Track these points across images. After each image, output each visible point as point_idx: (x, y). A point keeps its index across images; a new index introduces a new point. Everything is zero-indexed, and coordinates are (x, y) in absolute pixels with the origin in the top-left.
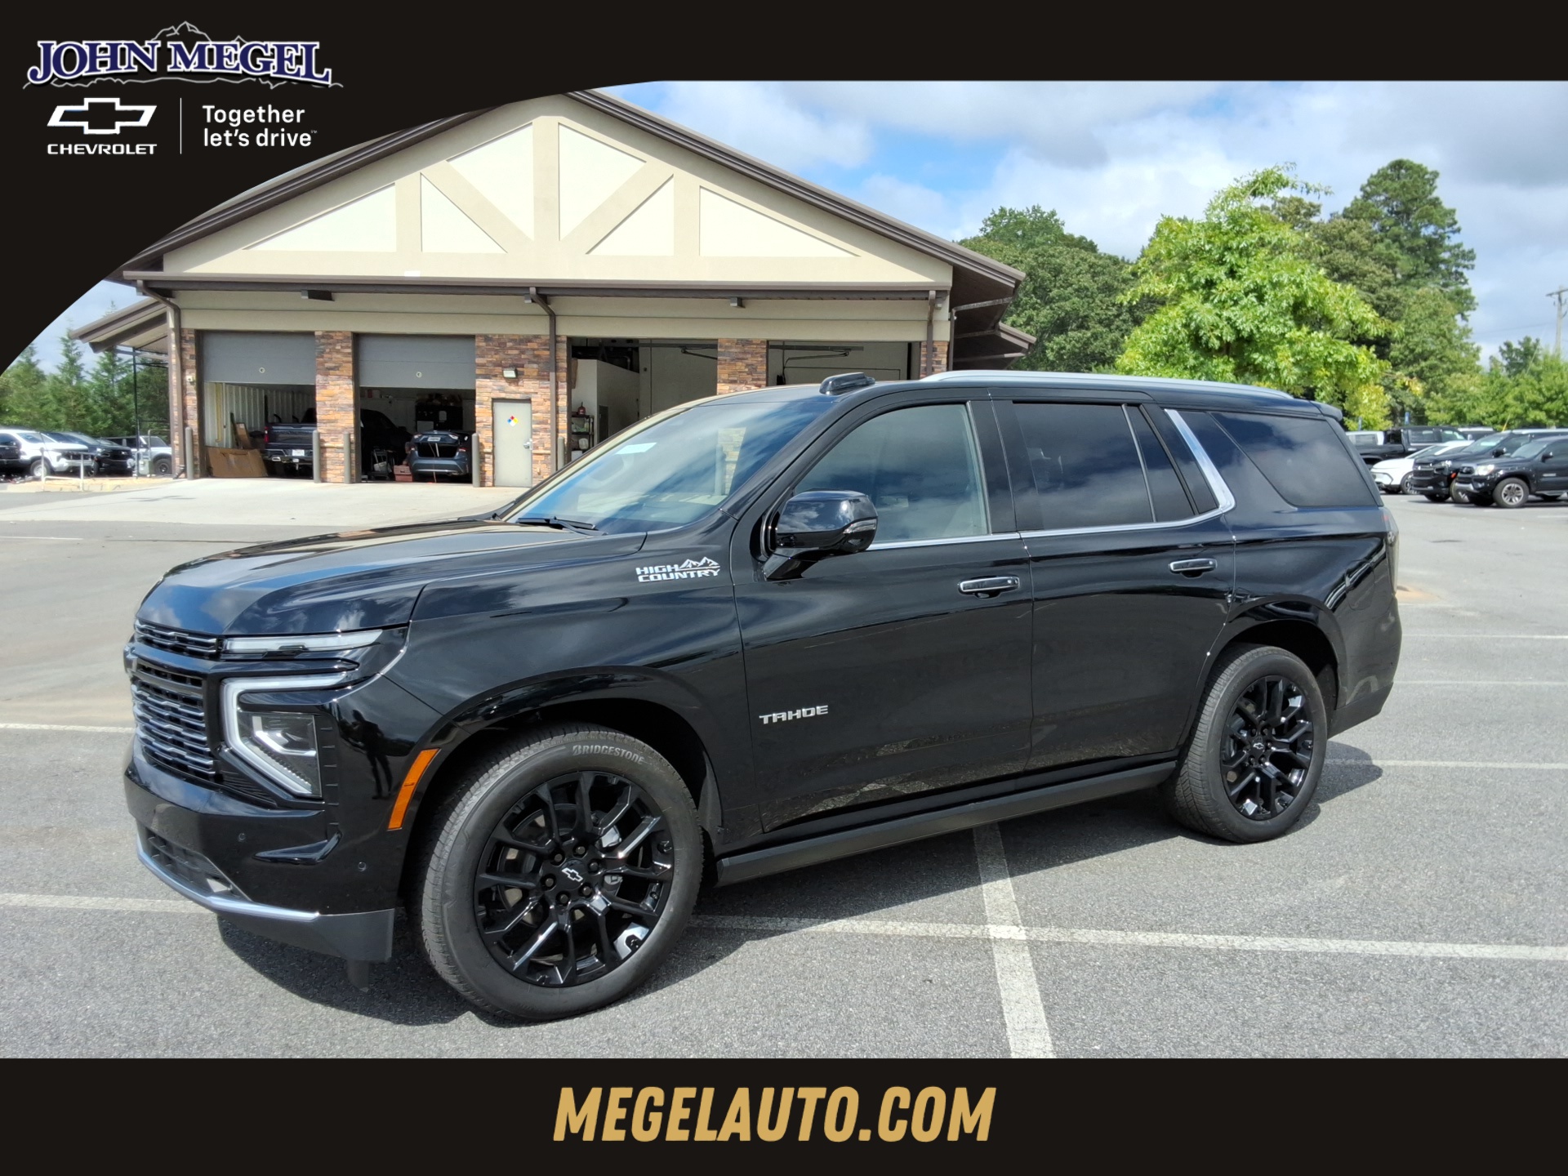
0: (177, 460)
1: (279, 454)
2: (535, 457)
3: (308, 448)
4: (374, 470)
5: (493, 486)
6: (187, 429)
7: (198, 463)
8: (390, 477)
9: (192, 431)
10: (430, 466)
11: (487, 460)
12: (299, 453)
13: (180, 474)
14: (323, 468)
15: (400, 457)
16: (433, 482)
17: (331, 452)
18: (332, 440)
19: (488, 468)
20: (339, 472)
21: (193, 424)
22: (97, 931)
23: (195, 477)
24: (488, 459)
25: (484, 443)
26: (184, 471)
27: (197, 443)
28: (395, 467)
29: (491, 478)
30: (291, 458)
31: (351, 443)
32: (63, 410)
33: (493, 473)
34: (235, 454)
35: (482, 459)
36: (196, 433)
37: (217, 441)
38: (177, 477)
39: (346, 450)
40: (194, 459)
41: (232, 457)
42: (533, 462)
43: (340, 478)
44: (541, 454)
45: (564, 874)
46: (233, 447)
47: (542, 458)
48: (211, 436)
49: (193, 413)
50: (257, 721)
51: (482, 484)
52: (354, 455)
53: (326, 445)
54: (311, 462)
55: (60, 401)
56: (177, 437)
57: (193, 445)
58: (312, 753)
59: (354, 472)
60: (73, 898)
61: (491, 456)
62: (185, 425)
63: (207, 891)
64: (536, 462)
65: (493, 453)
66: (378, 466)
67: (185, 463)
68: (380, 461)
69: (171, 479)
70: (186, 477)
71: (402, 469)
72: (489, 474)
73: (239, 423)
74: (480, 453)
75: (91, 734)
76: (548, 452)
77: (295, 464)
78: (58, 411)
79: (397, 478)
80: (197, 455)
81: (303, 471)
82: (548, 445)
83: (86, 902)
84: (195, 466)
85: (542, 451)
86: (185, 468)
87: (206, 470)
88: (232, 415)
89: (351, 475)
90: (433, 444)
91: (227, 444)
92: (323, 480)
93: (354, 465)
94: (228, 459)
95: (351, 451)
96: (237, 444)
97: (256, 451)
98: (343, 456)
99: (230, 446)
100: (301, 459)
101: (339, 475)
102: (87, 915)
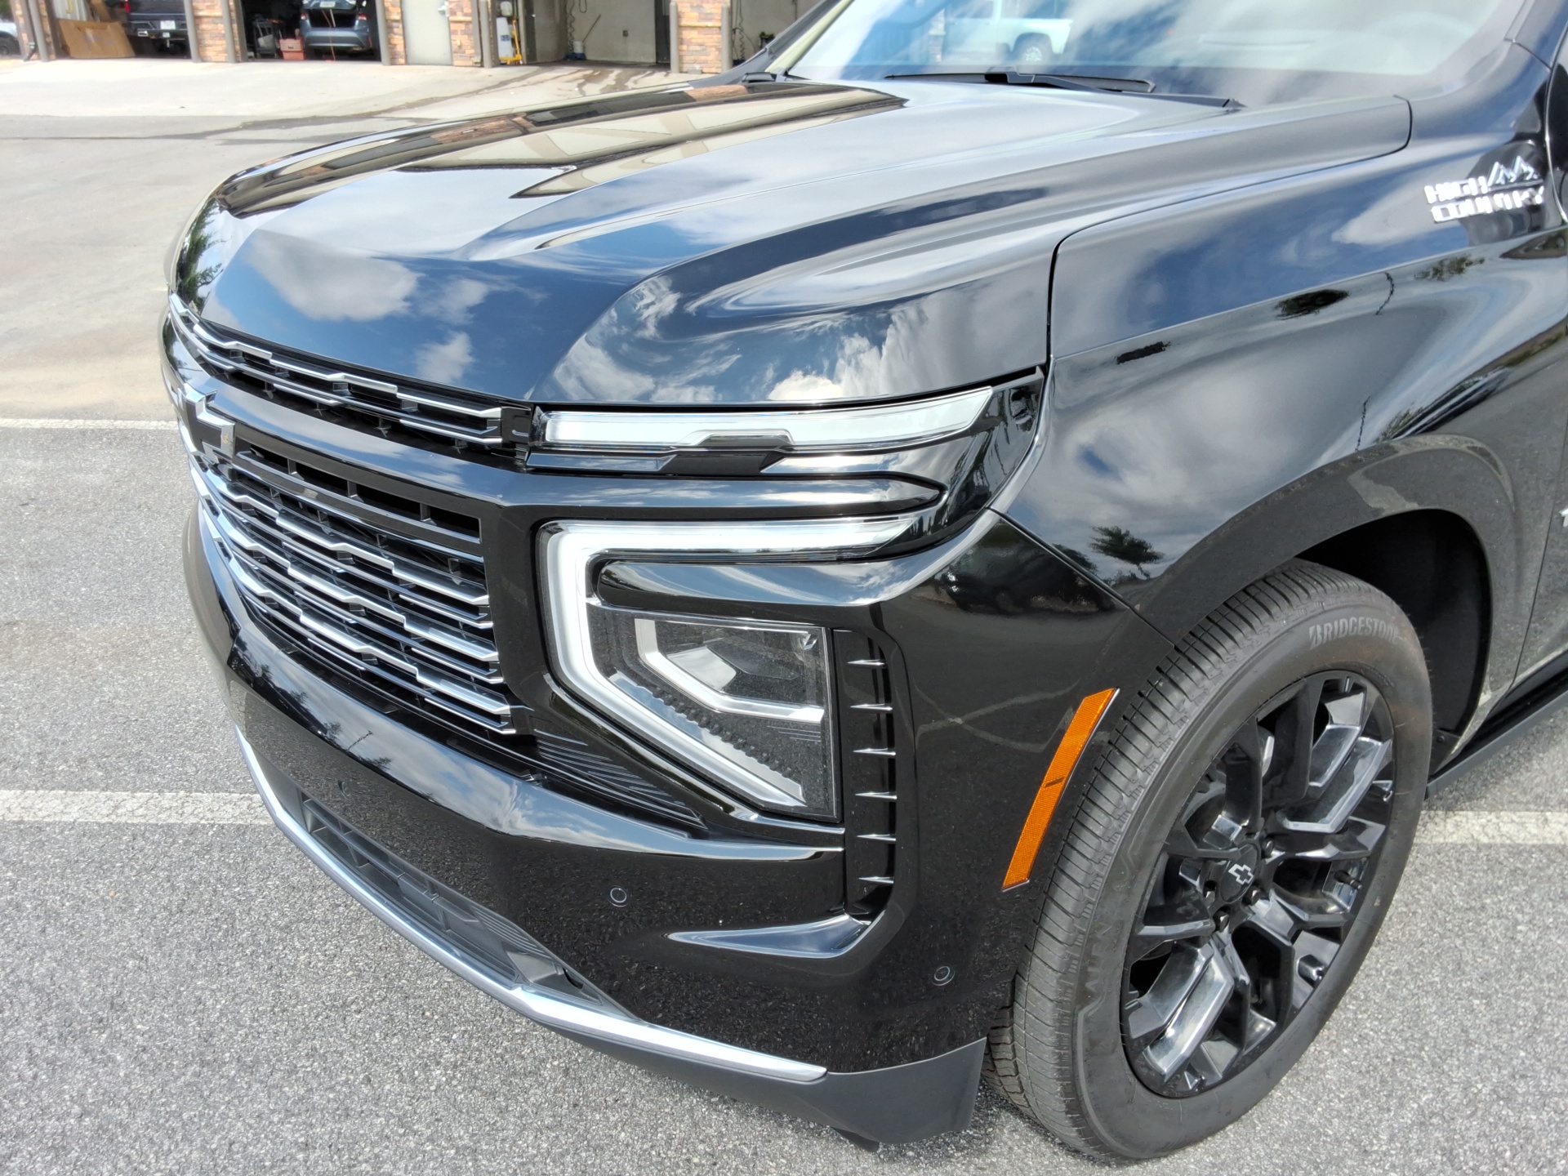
0: (25, 37)
1: (146, 26)
2: (453, 26)
3: (180, 20)
4: (259, 46)
5: (407, 63)
7: (50, 39)
8: (275, 55)
10: (326, 39)
11: (395, 30)
12: (167, 26)
13: (31, 55)
14: (199, 42)
15: (289, 28)
16: (332, 59)
17: (208, 23)
18: (208, 7)
19: (398, 40)
20: (220, 48)
22: (173, 888)
23: (49, 59)
24: (398, 29)
25: (391, 9)
26: (35, 50)
28: (282, 41)
29: (403, 54)
30: (161, 32)
31: (230, 11)
33: (405, 47)
35: (389, 29)
38: (29, 58)
39: (226, 19)
40: (45, 35)
42: (451, 33)
43: (222, 57)
44: (460, 22)
45: (1231, 875)
47: (462, 27)
50: (646, 629)
51: (393, 61)
52: (235, 26)
53: (201, 13)
54: (185, 36)
56: (18, 6)
58: (812, 714)
59: (238, 47)
60: (103, 795)
61: (401, 26)
63: (509, 974)
64: (455, 32)
65: (402, 21)
66: (263, 41)
67: (35, 40)
68: (265, 34)
69: (21, 62)
70: (39, 58)
71: (289, 44)
72: (400, 48)
74: (387, 20)
75: (26, 433)
76: (469, 19)
77: (165, 39)
79: (286, 55)
80: (48, 29)
81: (177, 48)
82: (468, 10)
83: (129, 805)
84: (47, 44)
85: (462, 18)
86: (36, 46)
87: (62, 50)
89: (236, 52)
90: (327, 11)
91: (81, 17)
92: (202, 59)
93: (237, 39)
95: (231, 22)
96: (93, 15)
97: (117, 24)
98: (222, 27)
99: (85, 19)
100: (173, 33)
101: (219, 52)
102: (140, 843)
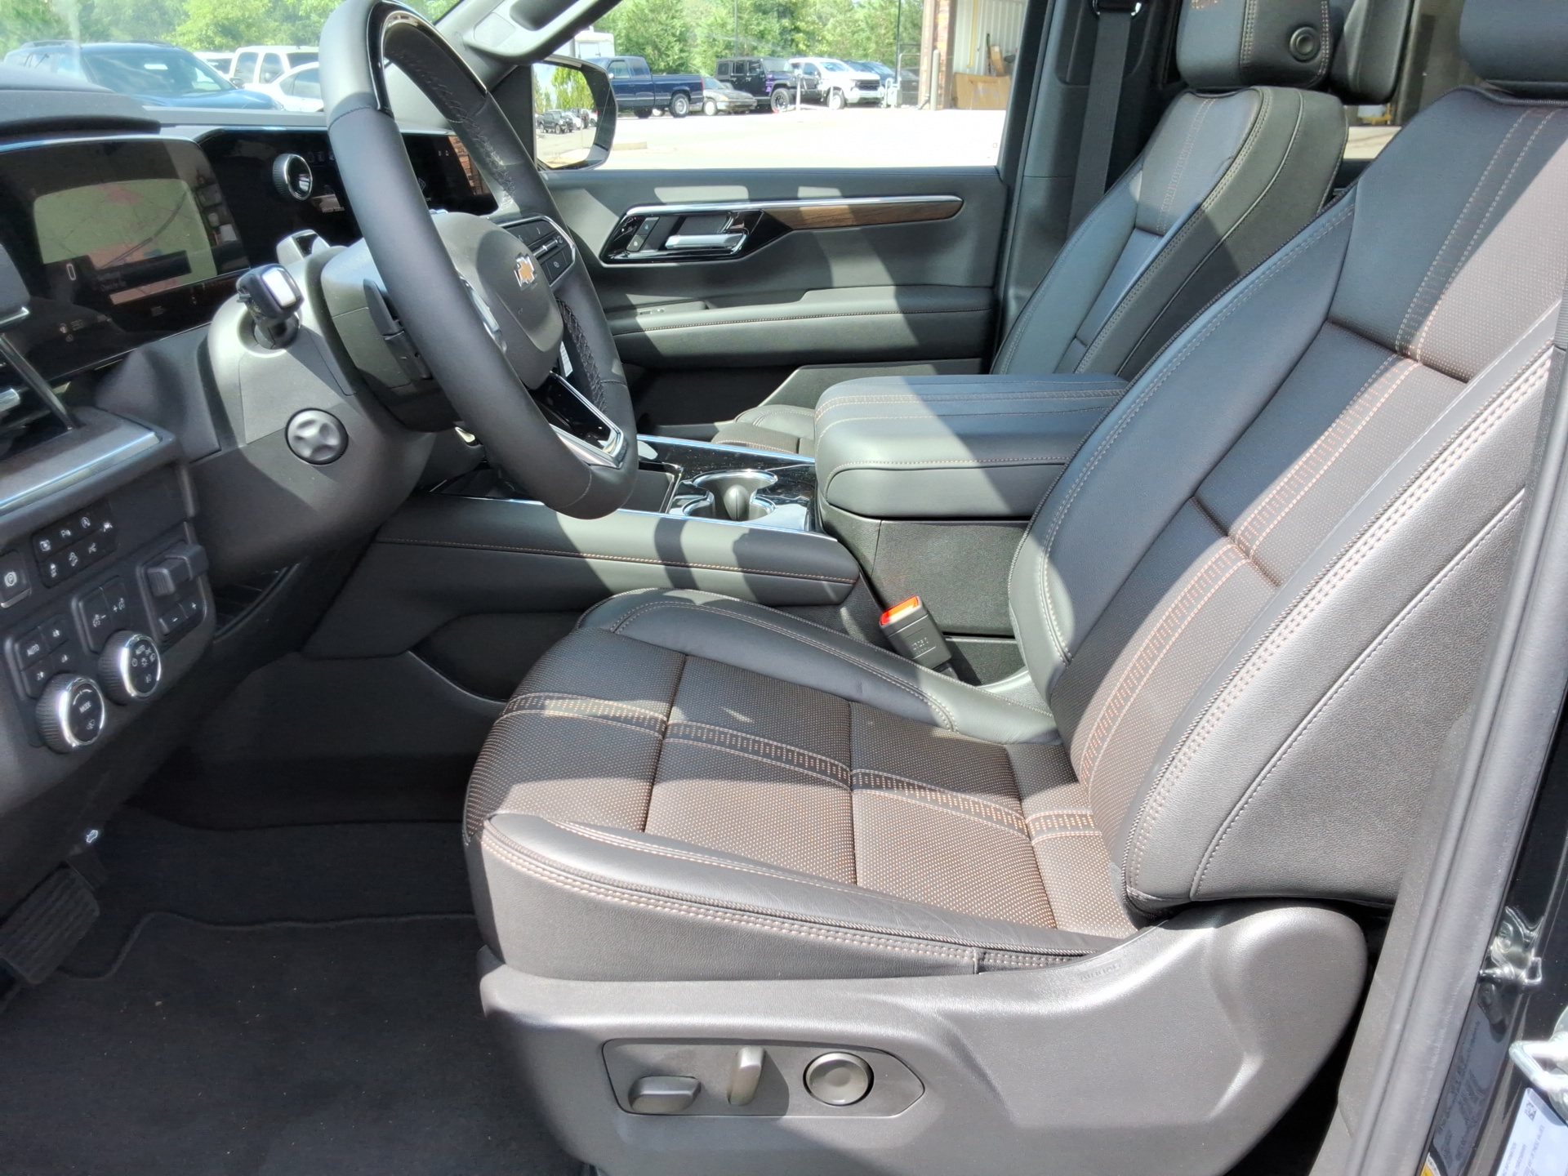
6: (936, 52)
9: (940, 55)
21: (942, 46)
27: (944, 69)
32: (873, 38)
34: (985, 82)
36: (944, 57)
37: (968, 67)
41: (980, 86)
46: (985, 74)
48: (961, 62)
49: (943, 35)
55: (872, 29)
57: (939, 71)
62: (934, 48)
73: (994, 45)
78: (868, 39)
88: (988, 35)
94: (976, 87)
